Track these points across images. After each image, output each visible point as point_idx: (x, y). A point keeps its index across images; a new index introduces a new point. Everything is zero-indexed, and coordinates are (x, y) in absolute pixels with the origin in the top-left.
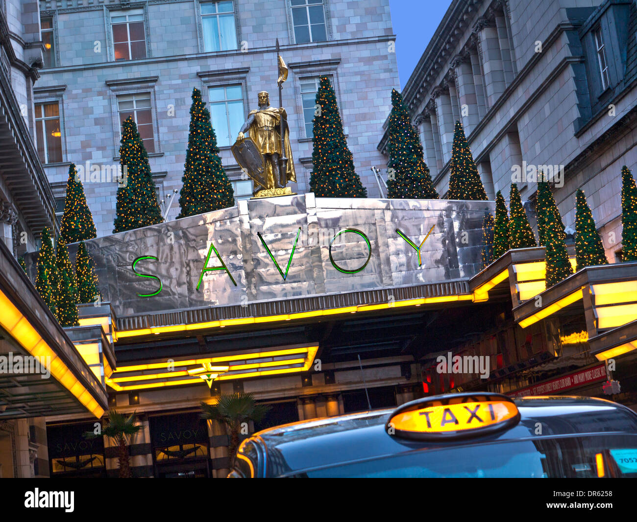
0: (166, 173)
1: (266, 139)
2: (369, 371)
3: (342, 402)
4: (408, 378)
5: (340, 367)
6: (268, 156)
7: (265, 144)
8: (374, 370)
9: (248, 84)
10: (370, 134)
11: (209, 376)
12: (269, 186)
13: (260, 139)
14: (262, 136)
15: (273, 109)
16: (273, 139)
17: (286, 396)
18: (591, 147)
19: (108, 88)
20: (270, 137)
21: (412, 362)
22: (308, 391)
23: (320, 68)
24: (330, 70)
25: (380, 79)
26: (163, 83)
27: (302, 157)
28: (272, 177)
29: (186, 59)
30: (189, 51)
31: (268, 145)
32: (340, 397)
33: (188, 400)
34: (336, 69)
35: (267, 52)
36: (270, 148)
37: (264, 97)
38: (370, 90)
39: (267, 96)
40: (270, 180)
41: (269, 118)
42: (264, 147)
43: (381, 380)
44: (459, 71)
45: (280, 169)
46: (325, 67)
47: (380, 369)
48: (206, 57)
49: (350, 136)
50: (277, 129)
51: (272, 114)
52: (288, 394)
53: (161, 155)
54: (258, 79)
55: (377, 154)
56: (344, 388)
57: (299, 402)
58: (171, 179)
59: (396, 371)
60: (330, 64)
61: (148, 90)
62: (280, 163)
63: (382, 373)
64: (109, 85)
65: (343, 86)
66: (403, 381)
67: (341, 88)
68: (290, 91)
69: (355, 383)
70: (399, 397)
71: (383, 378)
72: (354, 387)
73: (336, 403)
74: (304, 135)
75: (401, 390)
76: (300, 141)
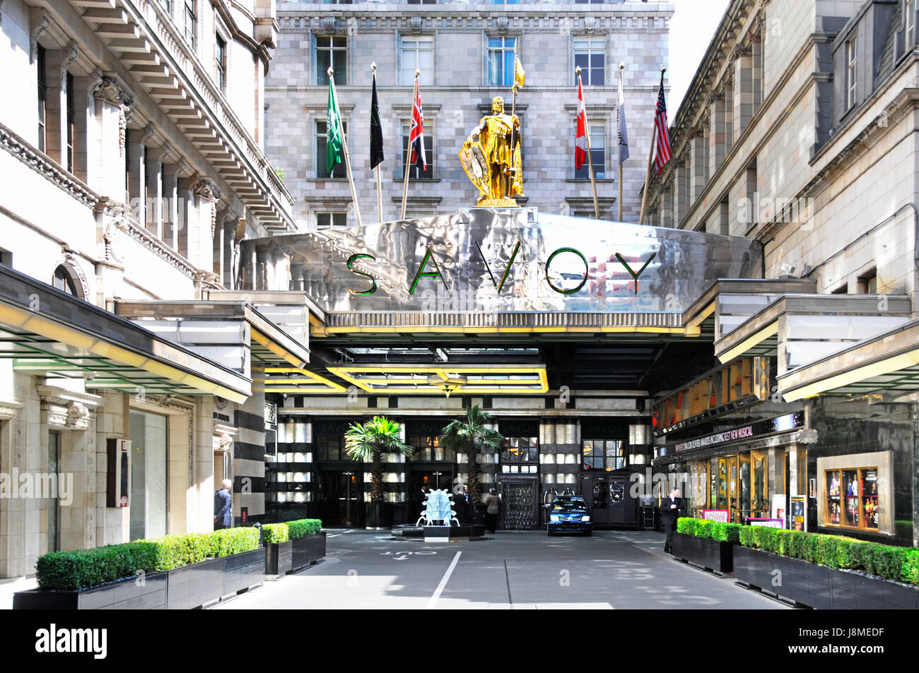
0: (441, 198)
2: (606, 402)
3: (579, 427)
4: (642, 410)
5: (581, 394)
6: (497, 166)
8: (611, 401)
9: (526, 121)
10: (634, 181)
11: (447, 387)
12: (494, 195)
17: (530, 415)
18: (821, 174)
19: (393, 111)
20: (499, 145)
21: (646, 398)
22: (549, 413)
23: (595, 112)
24: (604, 114)
26: (446, 112)
27: (569, 196)
28: (499, 186)
29: (469, 90)
30: (473, 83)
32: (578, 423)
33: (441, 409)
34: (609, 115)
35: (547, 90)
36: (499, 157)
38: (639, 138)
40: (496, 189)
41: (501, 126)
42: (492, 156)
43: (617, 410)
44: (713, 107)
46: (599, 112)
47: (617, 401)
48: (488, 90)
49: (616, 181)
50: (508, 136)
51: (505, 121)
52: (531, 413)
53: (438, 181)
54: (535, 117)
56: (583, 414)
57: (541, 421)
58: (445, 205)
59: (632, 404)
60: (604, 108)
61: (431, 117)
63: (618, 404)
64: (395, 109)
65: (614, 131)
66: (636, 414)
67: (612, 133)
68: (564, 132)
69: (593, 410)
70: (631, 427)
71: (618, 408)
72: (591, 414)
73: (574, 426)
74: (573, 176)
75: (634, 421)
76: (568, 181)
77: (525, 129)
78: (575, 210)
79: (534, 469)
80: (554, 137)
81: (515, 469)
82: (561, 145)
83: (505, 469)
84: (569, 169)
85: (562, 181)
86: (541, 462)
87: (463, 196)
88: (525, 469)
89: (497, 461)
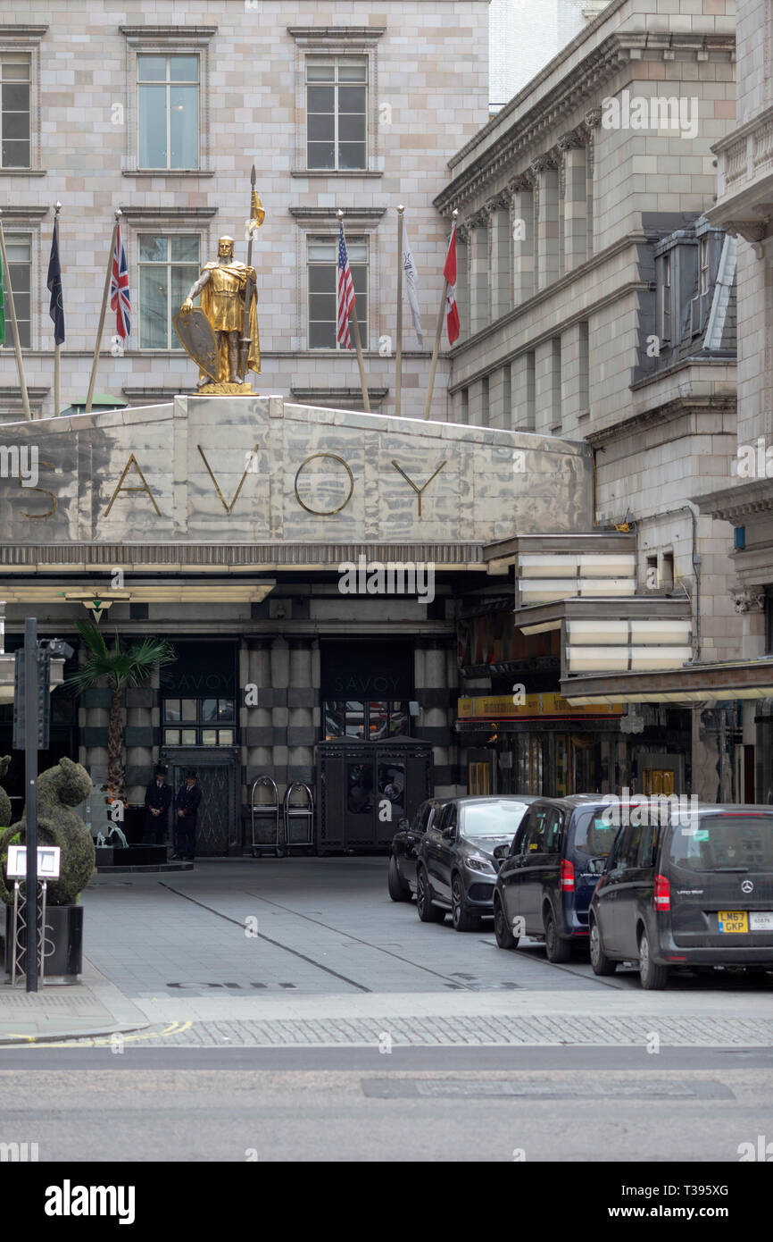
1: (223, 309)
2: (370, 606)
3: (317, 654)
4: (439, 624)
5: (321, 592)
6: (225, 334)
7: (221, 316)
9: (212, 56)
10: (423, 174)
11: (98, 604)
12: (220, 376)
13: (215, 309)
14: (218, 305)
15: (237, 265)
16: (234, 309)
17: (222, 631)
20: (229, 307)
21: (446, 597)
22: (258, 627)
23: (347, 41)
24: (363, 47)
25: (453, 74)
26: (56, 38)
27: (295, 205)
28: (226, 362)
31: (225, 318)
32: (315, 644)
34: (374, 46)
36: (228, 323)
37: (227, 246)
38: (433, 91)
39: (232, 244)
40: (223, 367)
41: (231, 279)
42: (219, 321)
43: (391, 624)
45: (239, 353)
46: (355, 40)
47: (391, 603)
49: (387, 175)
50: (241, 294)
51: (236, 273)
52: (223, 629)
53: (41, 175)
54: (230, 49)
55: (431, 212)
56: (324, 629)
57: (244, 645)
59: (419, 610)
60: (366, 35)
61: (28, 49)
62: (240, 345)
63: (392, 610)
65: (384, 80)
66: (429, 629)
67: (380, 84)
68: (287, 80)
69: (345, 622)
70: (418, 654)
71: (393, 618)
72: (341, 629)
73: (307, 653)
74: (303, 165)
75: (426, 642)
76: (295, 175)
77: (211, 74)
78: (309, 231)
79: (226, 737)
80: (268, 90)
81: (190, 738)
82: (282, 105)
83: (172, 737)
84: (297, 152)
85: (282, 173)
86: (244, 724)
87: (91, 204)
88: (209, 738)
89: (156, 723)
